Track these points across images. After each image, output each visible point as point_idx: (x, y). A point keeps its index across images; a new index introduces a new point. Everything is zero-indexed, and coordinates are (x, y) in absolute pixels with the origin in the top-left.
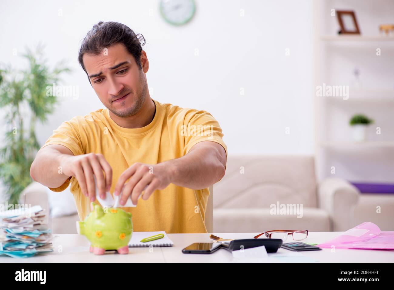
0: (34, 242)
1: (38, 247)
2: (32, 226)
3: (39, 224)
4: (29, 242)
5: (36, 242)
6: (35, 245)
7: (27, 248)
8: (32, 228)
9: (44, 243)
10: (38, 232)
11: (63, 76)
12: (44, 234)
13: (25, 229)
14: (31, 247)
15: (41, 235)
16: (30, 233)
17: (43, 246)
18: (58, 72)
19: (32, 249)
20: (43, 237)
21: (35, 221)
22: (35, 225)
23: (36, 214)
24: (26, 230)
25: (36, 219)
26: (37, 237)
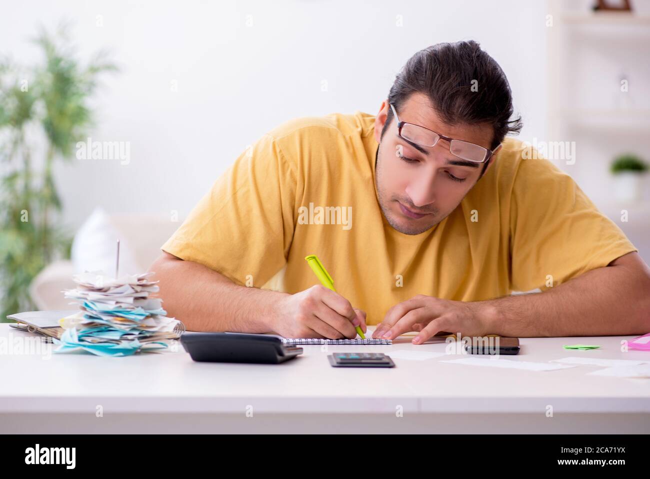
0: (134, 329)
1: (143, 338)
2: (131, 300)
3: (144, 298)
4: (126, 328)
5: (138, 328)
6: (136, 333)
7: (122, 339)
8: (131, 304)
9: (153, 332)
10: (142, 311)
11: (104, 78)
12: (153, 316)
13: (119, 305)
14: (130, 337)
15: (147, 317)
16: (129, 313)
17: (150, 337)
18: (94, 70)
19: (133, 340)
20: (151, 322)
21: (137, 292)
22: (136, 299)
23: (139, 280)
24: (121, 307)
25: (139, 289)
26: (140, 320)
